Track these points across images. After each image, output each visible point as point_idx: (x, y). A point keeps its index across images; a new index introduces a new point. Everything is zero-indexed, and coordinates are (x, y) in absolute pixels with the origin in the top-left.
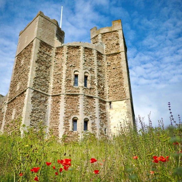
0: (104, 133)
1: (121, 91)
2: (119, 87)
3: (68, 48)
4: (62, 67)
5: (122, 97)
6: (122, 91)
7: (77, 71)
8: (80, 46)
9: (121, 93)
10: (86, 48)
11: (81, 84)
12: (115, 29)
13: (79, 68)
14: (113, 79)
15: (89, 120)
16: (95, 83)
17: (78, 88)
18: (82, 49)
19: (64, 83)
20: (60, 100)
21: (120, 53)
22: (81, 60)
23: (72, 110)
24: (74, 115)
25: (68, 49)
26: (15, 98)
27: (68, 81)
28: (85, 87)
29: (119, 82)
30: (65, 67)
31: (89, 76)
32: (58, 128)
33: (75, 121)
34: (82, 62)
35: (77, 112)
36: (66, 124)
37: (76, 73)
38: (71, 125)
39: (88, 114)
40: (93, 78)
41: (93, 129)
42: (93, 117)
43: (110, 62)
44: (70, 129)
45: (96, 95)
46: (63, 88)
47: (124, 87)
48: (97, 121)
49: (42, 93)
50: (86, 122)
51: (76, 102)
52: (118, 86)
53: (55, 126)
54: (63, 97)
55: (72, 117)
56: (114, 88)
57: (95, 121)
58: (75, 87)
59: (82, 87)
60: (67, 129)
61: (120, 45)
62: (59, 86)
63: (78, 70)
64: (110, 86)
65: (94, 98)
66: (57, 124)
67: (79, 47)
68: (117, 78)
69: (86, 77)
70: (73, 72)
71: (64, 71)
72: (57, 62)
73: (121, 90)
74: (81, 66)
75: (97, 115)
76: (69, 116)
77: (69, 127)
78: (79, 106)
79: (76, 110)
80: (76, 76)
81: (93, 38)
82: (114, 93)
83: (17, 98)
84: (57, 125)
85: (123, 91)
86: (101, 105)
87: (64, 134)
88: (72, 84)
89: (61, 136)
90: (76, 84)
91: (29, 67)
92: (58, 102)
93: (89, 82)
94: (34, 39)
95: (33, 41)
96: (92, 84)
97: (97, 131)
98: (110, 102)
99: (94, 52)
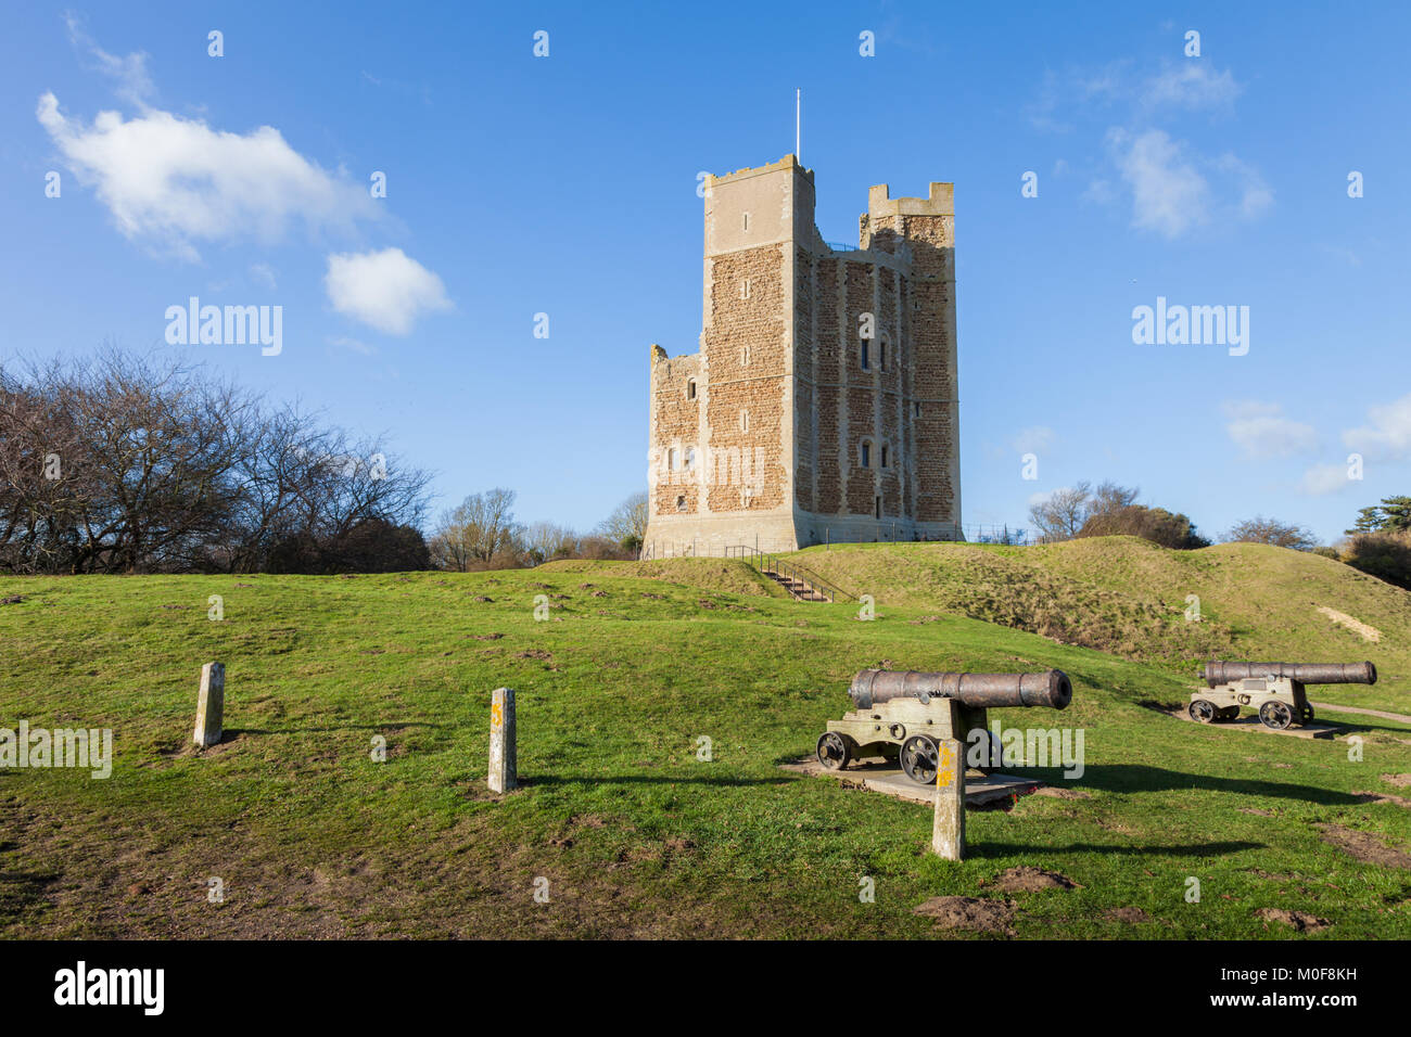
0: (908, 470)
1: (941, 380)
2: (937, 370)
3: (846, 266)
4: (838, 318)
5: (941, 395)
6: (943, 380)
8: (871, 264)
9: (941, 384)
10: (882, 269)
11: (876, 366)
12: (939, 213)
14: (925, 347)
15: (887, 445)
17: (871, 374)
18: (875, 274)
19: (843, 359)
20: (838, 400)
21: (945, 283)
22: (875, 303)
23: (861, 423)
24: (865, 436)
25: (846, 269)
26: (741, 383)
27: (852, 356)
28: (883, 373)
29: (937, 357)
30: (843, 320)
31: (889, 343)
32: (837, 460)
33: (866, 447)
34: (878, 308)
35: (870, 428)
36: (853, 454)
37: (865, 336)
38: (860, 456)
39: (888, 433)
40: (894, 350)
41: (895, 464)
42: (895, 440)
44: (860, 464)
45: (899, 390)
47: (948, 373)
48: (901, 446)
49: (806, 382)
50: (884, 450)
51: (868, 407)
52: (936, 368)
53: (830, 454)
54: (843, 391)
55: (862, 439)
57: (897, 448)
58: (864, 371)
59: (879, 372)
60: (854, 463)
62: (833, 365)
64: (917, 364)
65: (897, 398)
66: (834, 452)
67: (871, 268)
68: (933, 346)
69: (882, 345)
71: (842, 331)
72: (824, 299)
73: (940, 378)
74: (876, 319)
75: (900, 435)
76: (856, 438)
77: (857, 459)
78: (873, 415)
79: (869, 425)
80: (865, 343)
81: (877, 220)
82: (926, 382)
83: (747, 383)
84: (836, 454)
85: (946, 382)
86: (905, 411)
87: (850, 474)
88: (860, 364)
89: (844, 477)
90: (866, 364)
91: (779, 318)
92: (832, 404)
93: (888, 360)
94: (784, 240)
95: (780, 245)
96: (894, 362)
97: (901, 468)
98: (917, 404)
99: (897, 278)
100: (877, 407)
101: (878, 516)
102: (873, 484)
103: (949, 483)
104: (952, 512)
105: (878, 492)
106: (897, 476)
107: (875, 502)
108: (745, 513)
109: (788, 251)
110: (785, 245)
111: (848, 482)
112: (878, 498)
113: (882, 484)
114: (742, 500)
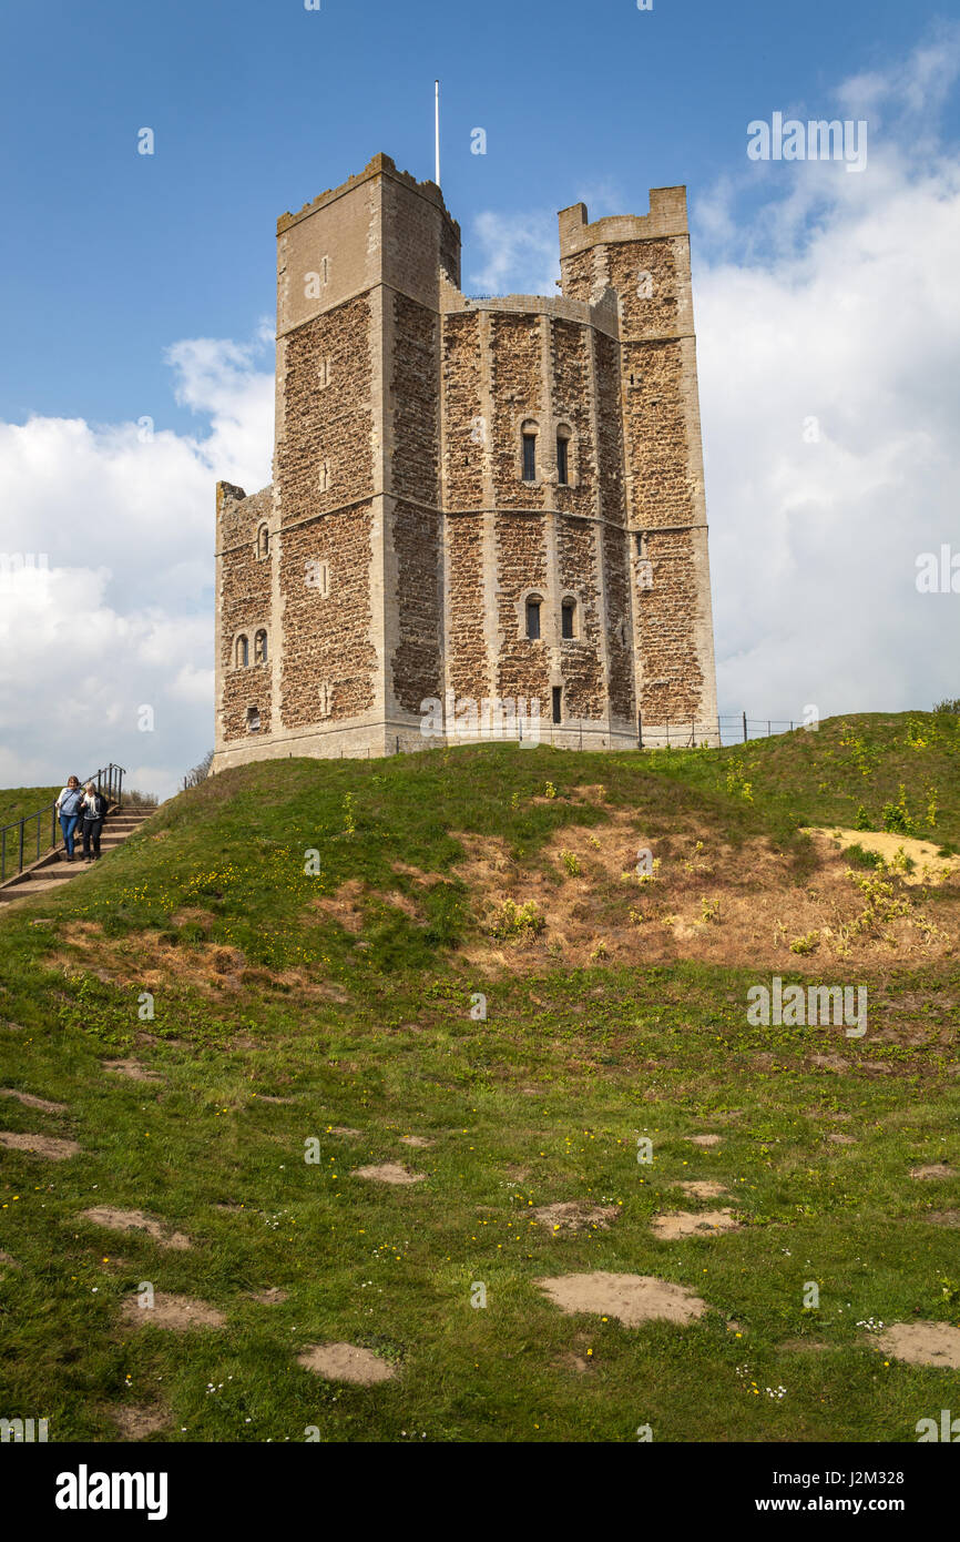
0: (620, 641)
1: (676, 494)
2: (671, 478)
3: (493, 321)
4: (479, 403)
5: (678, 518)
6: (680, 493)
7: (530, 421)
8: (536, 315)
9: (677, 501)
10: (557, 322)
11: (545, 473)
12: (664, 233)
13: (540, 408)
14: (649, 444)
15: (575, 603)
16: (592, 465)
17: (539, 489)
18: (543, 330)
19: (490, 467)
20: (482, 533)
21: (678, 339)
22: (544, 375)
23: (522, 568)
24: (530, 588)
25: (493, 325)
26: (319, 519)
27: (504, 460)
28: (562, 485)
29: (670, 457)
30: (488, 406)
31: (573, 438)
32: (481, 631)
33: (533, 606)
34: (547, 384)
35: (539, 575)
36: (507, 617)
37: (529, 429)
38: (522, 621)
39: (573, 582)
40: (584, 447)
41: (589, 631)
42: (589, 593)
43: (639, 376)
44: (522, 634)
45: (596, 512)
46: (488, 486)
47: (687, 481)
48: (600, 605)
49: (420, 508)
50: (568, 609)
51: (536, 541)
52: (668, 476)
53: (470, 622)
54: (489, 519)
55: (525, 593)
56: (654, 481)
57: (593, 605)
58: (527, 484)
59: (554, 485)
60: (510, 634)
61: (678, 307)
62: (474, 478)
63: (537, 419)
64: (638, 473)
65: (592, 525)
66: (476, 618)
67: (536, 320)
68: (663, 442)
69: (562, 443)
70: (519, 426)
71: (486, 421)
72: (457, 378)
73: (676, 491)
74: (546, 401)
75: (599, 584)
76: (514, 592)
77: (517, 626)
78: (544, 554)
79: (537, 570)
80: (529, 440)
81: (569, 257)
82: (652, 499)
83: (327, 518)
84: (478, 621)
85: (685, 496)
86: (611, 546)
87: (504, 651)
88: (517, 473)
89: (493, 657)
90: (529, 471)
91: (366, 407)
92: (472, 541)
93: (572, 463)
94: (371, 285)
95: (366, 294)
96: (584, 469)
97: (602, 639)
98: (638, 535)
99: (587, 338)
100: (550, 539)
101: (557, 719)
102: (547, 666)
103: (695, 660)
104: (701, 706)
105: (555, 679)
106: (594, 653)
107: (550, 695)
108: (327, 726)
109: (376, 302)
110: (373, 293)
111: (500, 666)
112: (557, 691)
113: (564, 665)
114: (322, 705)
